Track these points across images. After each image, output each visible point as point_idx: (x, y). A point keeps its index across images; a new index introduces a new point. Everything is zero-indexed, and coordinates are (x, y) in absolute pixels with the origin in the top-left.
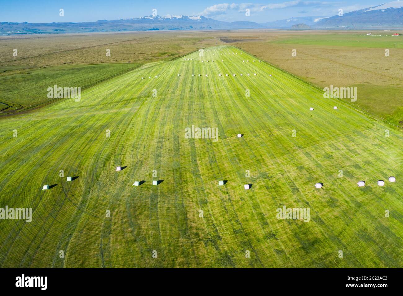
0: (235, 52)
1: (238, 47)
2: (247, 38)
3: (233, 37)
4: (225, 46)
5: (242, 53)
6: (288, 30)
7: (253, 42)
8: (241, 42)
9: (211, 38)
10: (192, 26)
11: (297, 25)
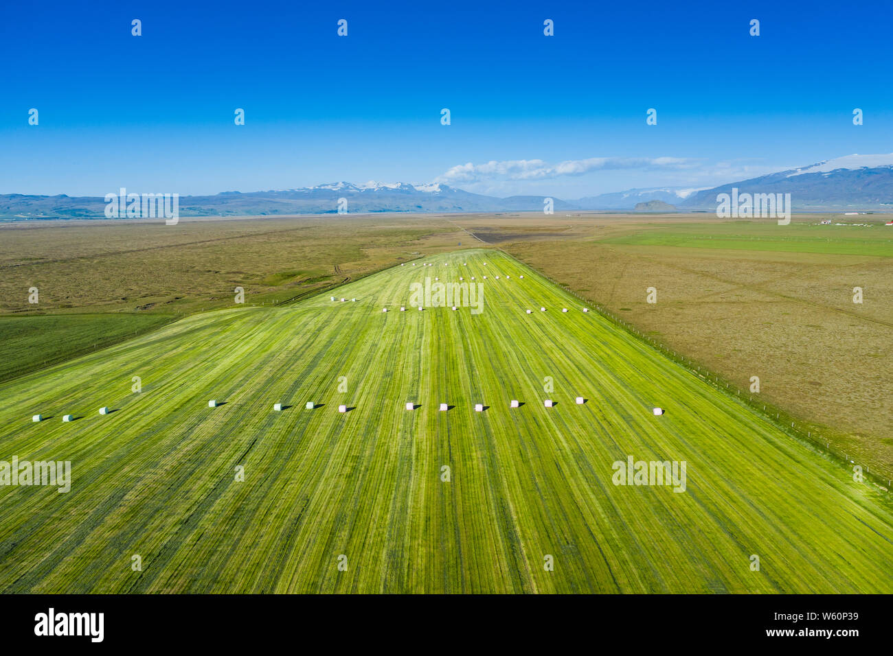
0: (504, 273)
1: (515, 256)
2: (539, 230)
3: (506, 228)
4: (479, 252)
5: (525, 273)
6: (629, 213)
7: (553, 239)
8: (525, 241)
9: (454, 230)
10: (422, 205)
11: (647, 204)
